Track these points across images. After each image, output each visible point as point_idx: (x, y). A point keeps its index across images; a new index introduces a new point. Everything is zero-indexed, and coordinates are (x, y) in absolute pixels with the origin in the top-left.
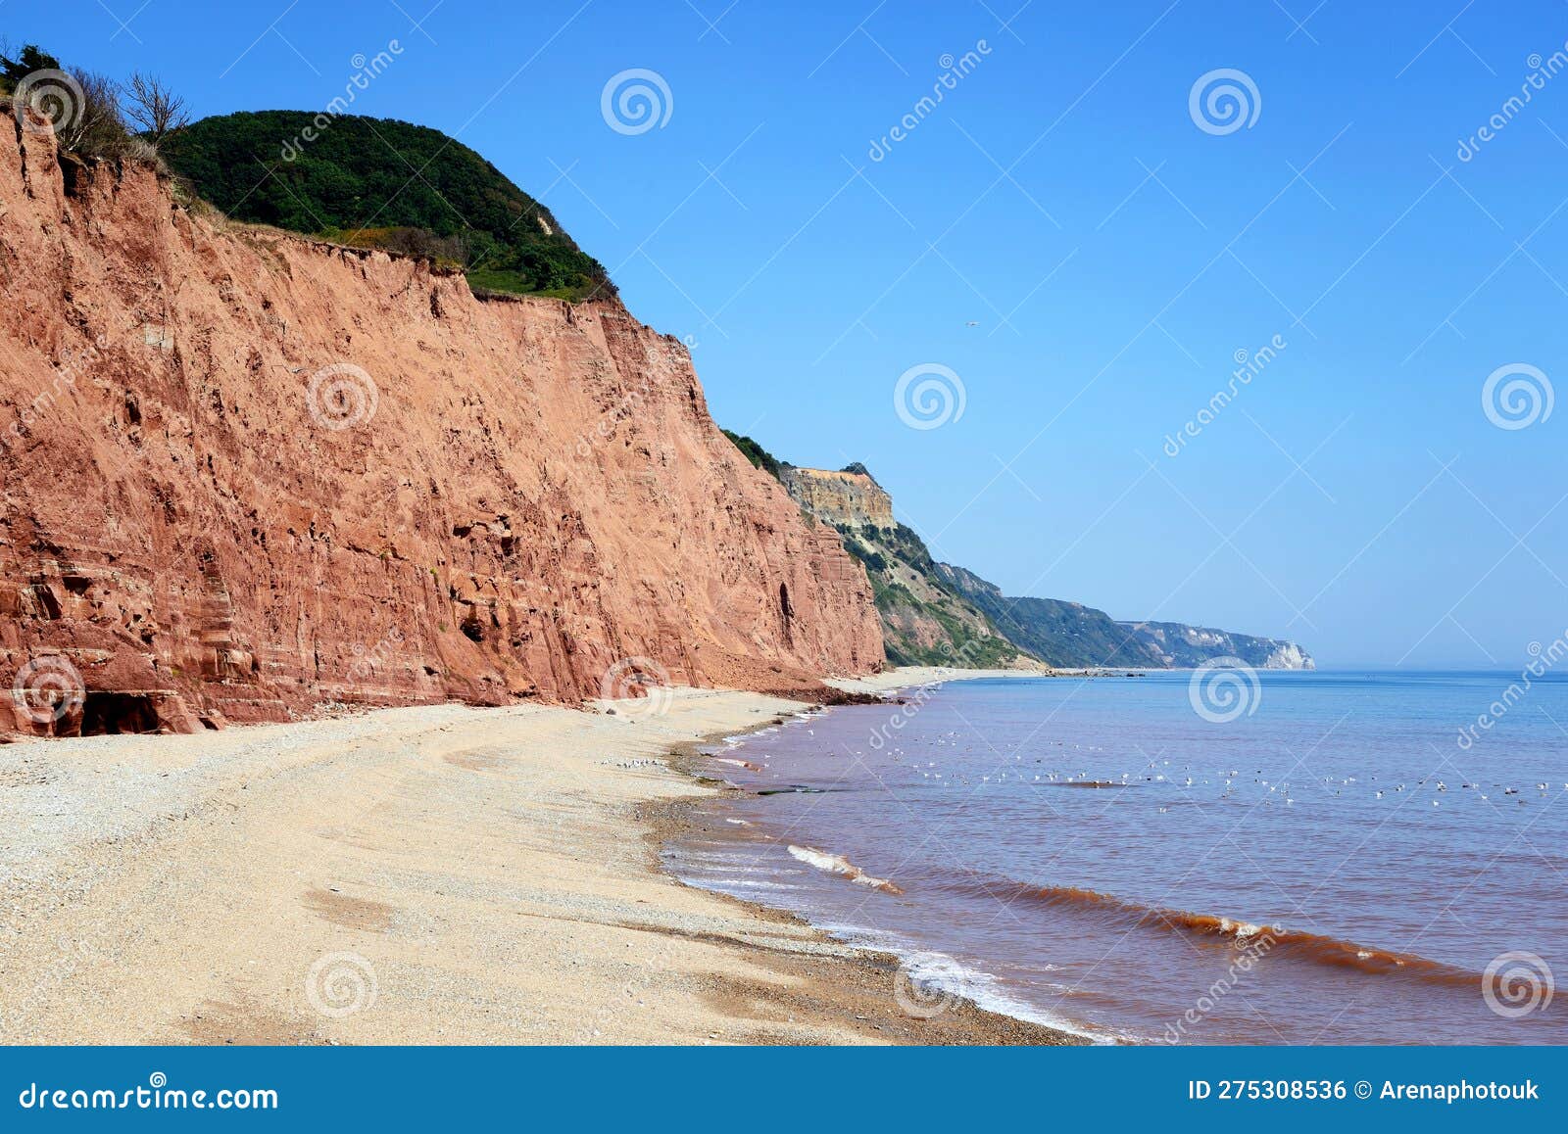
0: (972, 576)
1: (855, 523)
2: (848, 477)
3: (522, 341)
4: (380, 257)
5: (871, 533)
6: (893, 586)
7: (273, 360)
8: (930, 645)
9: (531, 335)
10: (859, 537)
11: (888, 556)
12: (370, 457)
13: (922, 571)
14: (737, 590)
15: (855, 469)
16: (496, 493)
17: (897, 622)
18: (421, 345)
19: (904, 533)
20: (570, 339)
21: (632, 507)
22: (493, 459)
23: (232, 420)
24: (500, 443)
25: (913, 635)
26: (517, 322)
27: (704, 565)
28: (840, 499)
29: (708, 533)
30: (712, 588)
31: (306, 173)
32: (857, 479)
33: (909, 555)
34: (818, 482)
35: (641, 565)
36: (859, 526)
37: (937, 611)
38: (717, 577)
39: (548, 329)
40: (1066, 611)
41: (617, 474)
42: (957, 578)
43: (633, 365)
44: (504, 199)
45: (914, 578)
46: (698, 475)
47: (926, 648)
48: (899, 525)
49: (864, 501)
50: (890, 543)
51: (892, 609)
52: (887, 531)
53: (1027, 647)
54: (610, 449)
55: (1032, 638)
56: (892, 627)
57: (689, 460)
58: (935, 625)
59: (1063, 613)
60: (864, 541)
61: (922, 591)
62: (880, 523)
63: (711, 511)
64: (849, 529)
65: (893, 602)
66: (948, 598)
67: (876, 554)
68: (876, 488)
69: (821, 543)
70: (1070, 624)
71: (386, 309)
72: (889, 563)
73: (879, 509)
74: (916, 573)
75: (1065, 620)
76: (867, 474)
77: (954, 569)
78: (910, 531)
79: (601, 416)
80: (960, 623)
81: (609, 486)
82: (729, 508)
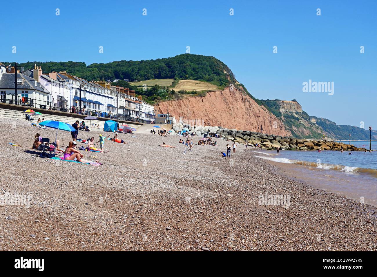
0: (328, 120)
1: (293, 111)
2: (293, 102)
3: (216, 97)
4: (197, 97)
5: (297, 113)
6: (300, 124)
7: (188, 110)
8: (307, 135)
9: (217, 96)
10: (294, 114)
11: (300, 118)
12: (196, 117)
13: (307, 121)
14: (249, 126)
15: (294, 101)
16: (208, 119)
17: (300, 131)
18: (201, 105)
19: (304, 113)
20: (222, 96)
21: (229, 117)
22: (208, 115)
23: (186, 116)
24: (208, 114)
25: (303, 133)
26: (215, 94)
27: (243, 123)
28: (290, 107)
29: (244, 118)
30: (244, 126)
31: (190, 65)
32: (294, 103)
33: (305, 117)
34: (286, 103)
35: (230, 124)
36: (294, 112)
37: (309, 128)
38: (245, 124)
39: (219, 95)
40: (353, 128)
41: (227, 113)
42: (325, 121)
43: (233, 96)
44: (218, 68)
45: (305, 122)
46: (243, 110)
47: (306, 136)
48: (303, 111)
49: (296, 107)
50: (301, 115)
51: (300, 128)
52: (300, 113)
53: (340, 136)
54: (226, 110)
55: (341, 134)
56: (299, 131)
57: (242, 108)
58: (308, 131)
59: (352, 129)
60: (295, 115)
61: (307, 125)
62: (299, 111)
63: (245, 115)
64: (292, 112)
65: (300, 127)
66: (312, 126)
67: (297, 117)
68: (298, 104)
69: (272, 118)
70: (354, 131)
71: (198, 102)
72: (300, 119)
73: (299, 108)
74: (305, 121)
75: (352, 130)
76: (297, 102)
77: (324, 119)
78: (306, 113)
79: (225, 105)
80: (314, 131)
81: (226, 114)
82: (248, 115)
